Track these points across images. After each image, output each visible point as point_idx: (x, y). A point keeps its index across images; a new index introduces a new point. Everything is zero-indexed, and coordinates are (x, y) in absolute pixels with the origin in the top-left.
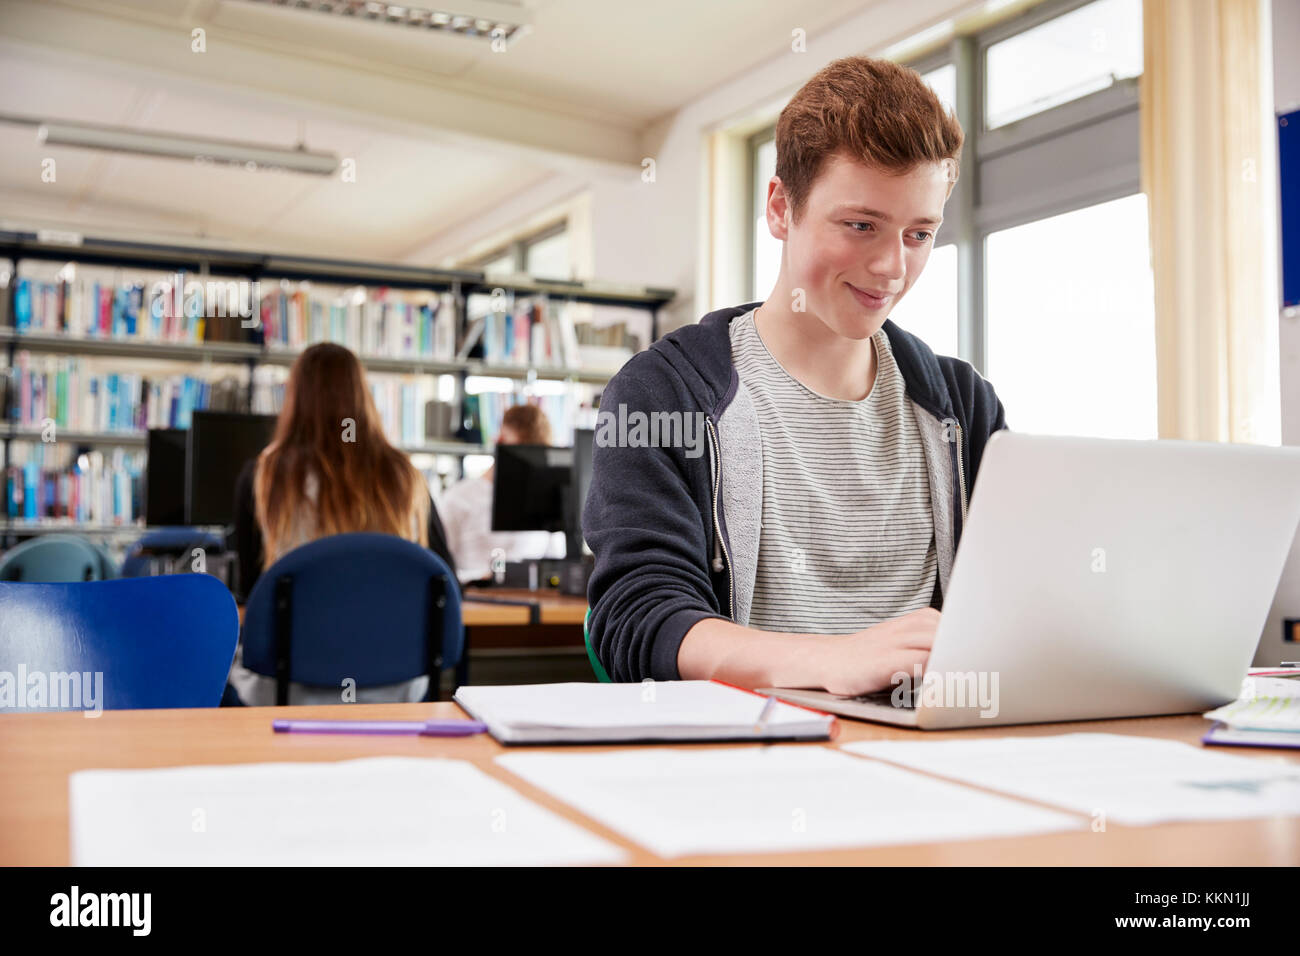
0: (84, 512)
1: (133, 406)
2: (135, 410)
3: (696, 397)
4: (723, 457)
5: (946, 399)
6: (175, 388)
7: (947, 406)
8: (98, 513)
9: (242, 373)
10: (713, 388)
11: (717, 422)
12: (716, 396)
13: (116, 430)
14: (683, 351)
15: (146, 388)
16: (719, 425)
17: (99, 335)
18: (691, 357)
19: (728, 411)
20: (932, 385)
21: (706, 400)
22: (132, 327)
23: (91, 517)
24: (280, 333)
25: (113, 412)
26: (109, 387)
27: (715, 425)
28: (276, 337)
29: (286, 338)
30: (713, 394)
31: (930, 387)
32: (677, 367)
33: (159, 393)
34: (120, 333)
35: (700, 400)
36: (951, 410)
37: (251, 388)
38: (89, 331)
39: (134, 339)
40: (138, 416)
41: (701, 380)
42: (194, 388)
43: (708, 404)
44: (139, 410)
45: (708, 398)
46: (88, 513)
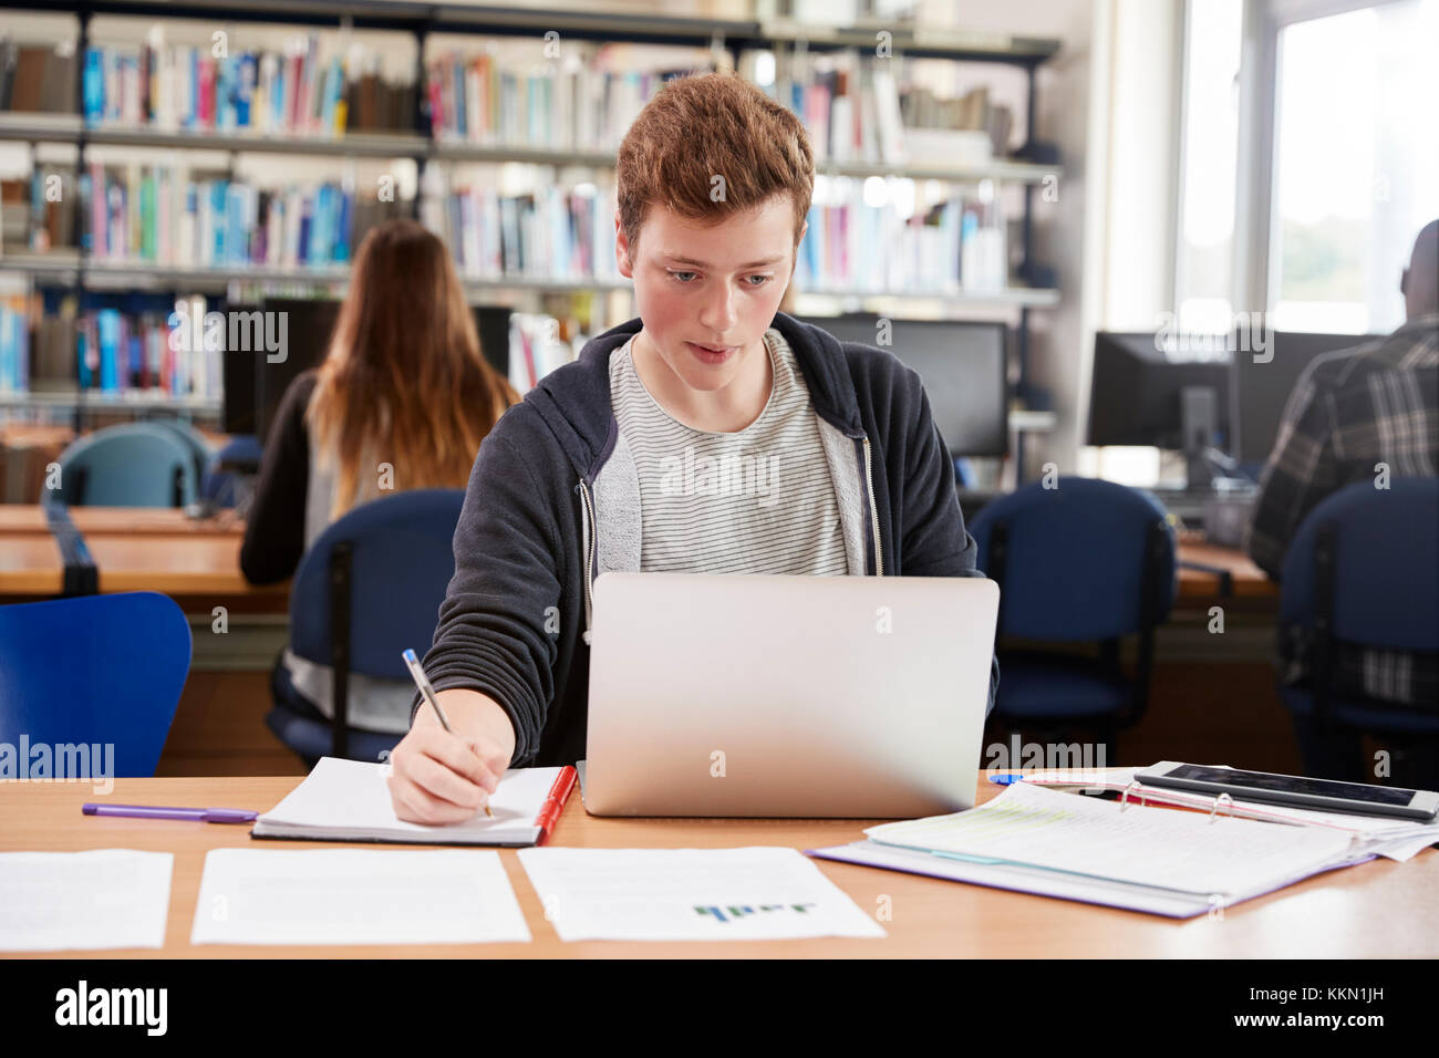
0: (181, 382)
1: (247, 231)
2: (250, 235)
3: (570, 455)
4: (598, 521)
5: (853, 411)
6: (306, 202)
7: (855, 418)
8: (201, 383)
9: (402, 175)
10: (589, 444)
11: (592, 483)
12: (592, 453)
13: (224, 265)
14: (555, 402)
15: (265, 202)
16: (594, 486)
17: (199, 128)
18: (565, 409)
19: (605, 470)
20: (837, 394)
21: (579, 459)
22: (244, 117)
23: (191, 388)
24: (454, 119)
25: (220, 239)
26: (213, 202)
27: (590, 489)
28: (448, 125)
29: (464, 128)
30: (588, 451)
31: (834, 398)
32: (550, 422)
33: (284, 211)
34: (227, 124)
35: (573, 459)
36: (859, 422)
37: (419, 198)
38: (184, 123)
39: (247, 133)
40: (255, 244)
41: (576, 436)
42: (335, 203)
43: (582, 463)
44: (255, 236)
45: (582, 457)
46: (187, 385)
